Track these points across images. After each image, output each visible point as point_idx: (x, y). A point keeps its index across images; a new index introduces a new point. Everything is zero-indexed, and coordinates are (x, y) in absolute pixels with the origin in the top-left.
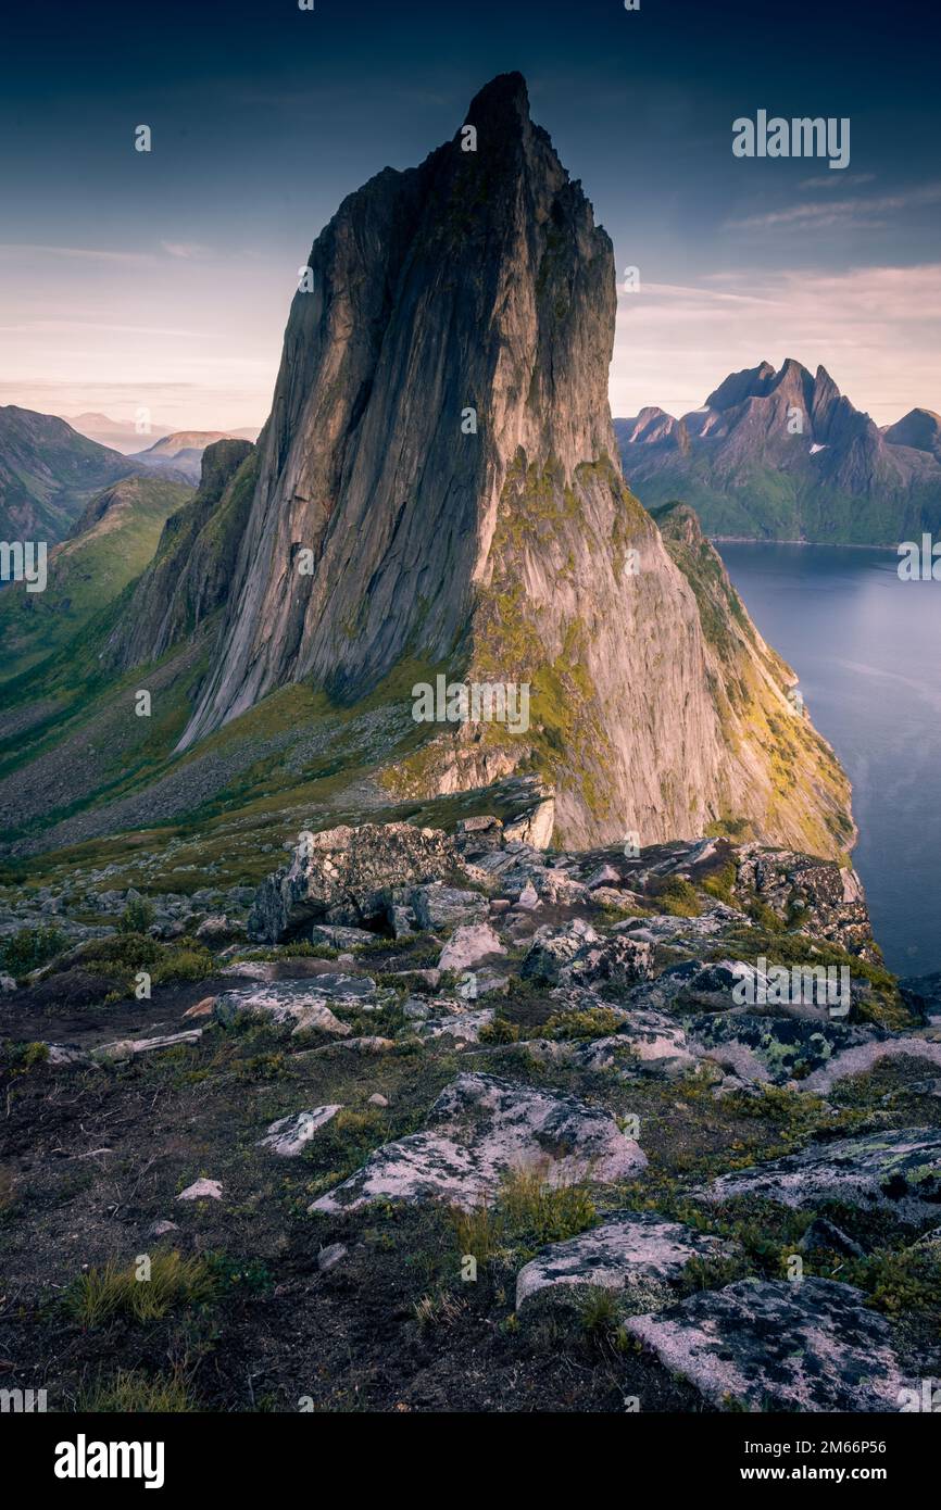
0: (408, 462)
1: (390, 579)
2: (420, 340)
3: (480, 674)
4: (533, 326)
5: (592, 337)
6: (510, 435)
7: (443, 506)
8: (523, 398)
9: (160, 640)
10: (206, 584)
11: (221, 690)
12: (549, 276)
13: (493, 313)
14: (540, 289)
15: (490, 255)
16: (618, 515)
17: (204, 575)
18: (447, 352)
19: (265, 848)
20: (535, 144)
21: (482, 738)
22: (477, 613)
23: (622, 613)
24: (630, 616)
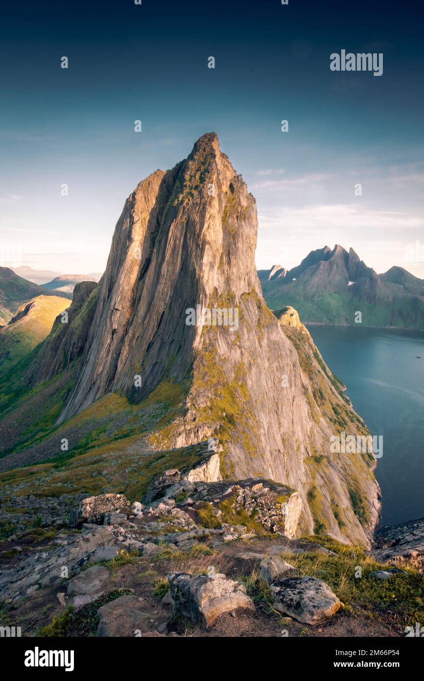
0: (165, 294)
1: (156, 346)
2: (171, 242)
3: (196, 389)
4: (221, 235)
5: (248, 239)
6: (210, 282)
7: (181, 313)
8: (216, 267)
9: (50, 372)
10: (73, 346)
11: (78, 396)
12: (228, 214)
13: (203, 231)
14: (224, 220)
15: (201, 207)
16: (260, 315)
17: (72, 342)
18: (183, 247)
19: (94, 474)
20: (222, 160)
21: (197, 420)
22: (196, 361)
23: (263, 359)
24: (266, 361)
